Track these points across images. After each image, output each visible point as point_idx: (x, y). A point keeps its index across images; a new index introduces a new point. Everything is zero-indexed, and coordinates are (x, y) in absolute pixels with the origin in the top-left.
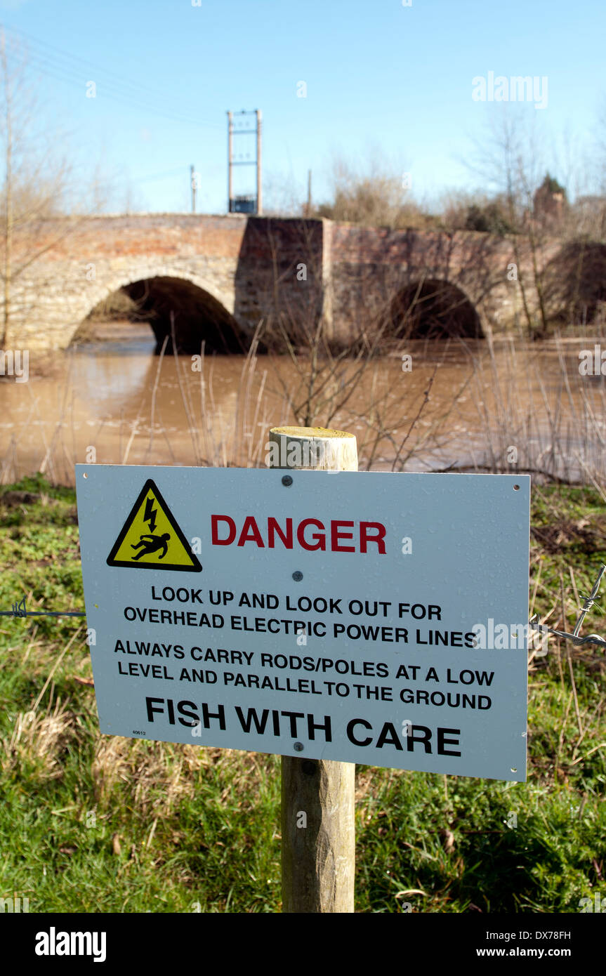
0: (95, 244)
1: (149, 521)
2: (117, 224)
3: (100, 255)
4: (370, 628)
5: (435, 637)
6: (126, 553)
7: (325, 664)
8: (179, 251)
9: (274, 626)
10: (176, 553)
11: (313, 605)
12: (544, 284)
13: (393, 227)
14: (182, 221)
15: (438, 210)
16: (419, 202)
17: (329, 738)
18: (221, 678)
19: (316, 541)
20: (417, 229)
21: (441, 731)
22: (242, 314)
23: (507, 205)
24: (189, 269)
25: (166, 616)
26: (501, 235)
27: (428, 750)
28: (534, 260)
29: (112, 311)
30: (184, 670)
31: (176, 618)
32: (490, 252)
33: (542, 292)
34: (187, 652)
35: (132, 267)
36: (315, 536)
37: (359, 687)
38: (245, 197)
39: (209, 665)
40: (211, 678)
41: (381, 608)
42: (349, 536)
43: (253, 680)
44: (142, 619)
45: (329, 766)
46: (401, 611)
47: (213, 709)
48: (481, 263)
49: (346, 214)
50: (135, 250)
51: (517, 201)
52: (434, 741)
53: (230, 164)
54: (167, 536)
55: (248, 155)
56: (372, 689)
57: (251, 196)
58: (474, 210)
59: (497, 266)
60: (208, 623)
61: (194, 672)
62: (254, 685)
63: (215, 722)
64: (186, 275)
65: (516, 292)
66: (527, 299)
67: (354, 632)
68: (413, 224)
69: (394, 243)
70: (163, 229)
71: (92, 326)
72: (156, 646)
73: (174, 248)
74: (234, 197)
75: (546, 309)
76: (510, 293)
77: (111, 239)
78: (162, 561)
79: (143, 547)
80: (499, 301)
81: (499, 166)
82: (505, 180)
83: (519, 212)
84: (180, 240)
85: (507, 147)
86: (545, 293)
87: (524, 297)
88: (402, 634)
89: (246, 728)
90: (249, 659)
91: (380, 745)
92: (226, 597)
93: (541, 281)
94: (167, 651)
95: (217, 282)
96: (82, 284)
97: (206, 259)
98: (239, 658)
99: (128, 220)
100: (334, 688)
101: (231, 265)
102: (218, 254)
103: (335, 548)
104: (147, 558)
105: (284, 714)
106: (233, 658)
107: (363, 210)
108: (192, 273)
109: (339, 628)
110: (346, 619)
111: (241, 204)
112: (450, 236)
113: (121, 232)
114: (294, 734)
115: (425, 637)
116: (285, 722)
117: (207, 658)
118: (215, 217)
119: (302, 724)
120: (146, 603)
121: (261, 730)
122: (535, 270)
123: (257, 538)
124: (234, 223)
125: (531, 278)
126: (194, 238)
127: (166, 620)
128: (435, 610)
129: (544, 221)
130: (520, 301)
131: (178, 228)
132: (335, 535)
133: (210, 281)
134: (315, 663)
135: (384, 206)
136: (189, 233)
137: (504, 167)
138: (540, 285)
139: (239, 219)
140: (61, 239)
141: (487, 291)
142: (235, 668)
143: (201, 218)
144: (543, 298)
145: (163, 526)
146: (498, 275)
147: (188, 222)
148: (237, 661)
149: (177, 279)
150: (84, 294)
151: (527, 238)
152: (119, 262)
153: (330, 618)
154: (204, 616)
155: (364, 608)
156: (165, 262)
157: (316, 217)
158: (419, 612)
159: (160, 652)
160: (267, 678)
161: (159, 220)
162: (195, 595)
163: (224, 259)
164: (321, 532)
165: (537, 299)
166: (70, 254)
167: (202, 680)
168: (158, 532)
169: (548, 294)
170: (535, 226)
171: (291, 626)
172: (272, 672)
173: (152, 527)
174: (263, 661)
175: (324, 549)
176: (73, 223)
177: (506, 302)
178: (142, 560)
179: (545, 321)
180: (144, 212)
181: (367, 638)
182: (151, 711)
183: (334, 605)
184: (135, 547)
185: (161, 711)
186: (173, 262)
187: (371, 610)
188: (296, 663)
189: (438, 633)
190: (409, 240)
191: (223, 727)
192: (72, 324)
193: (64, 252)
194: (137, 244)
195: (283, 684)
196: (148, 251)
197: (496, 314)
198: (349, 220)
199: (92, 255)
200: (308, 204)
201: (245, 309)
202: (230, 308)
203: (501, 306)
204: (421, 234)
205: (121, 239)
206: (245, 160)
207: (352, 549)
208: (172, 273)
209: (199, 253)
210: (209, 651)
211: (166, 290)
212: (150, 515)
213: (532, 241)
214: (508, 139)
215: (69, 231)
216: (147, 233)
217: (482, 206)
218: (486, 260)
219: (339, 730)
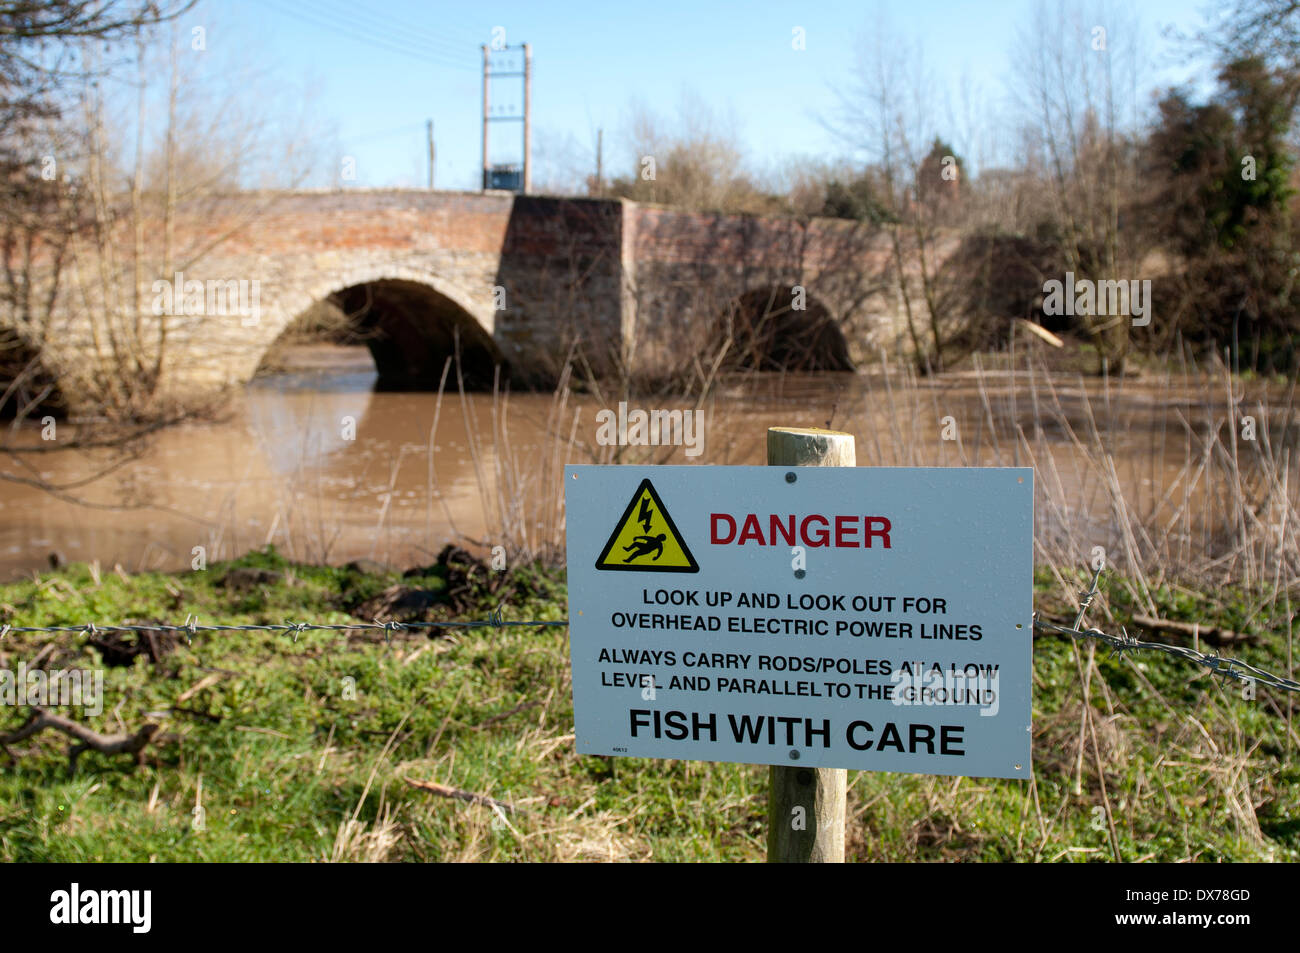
0: (295, 232)
1: (644, 522)
2: (326, 203)
3: (301, 247)
4: (874, 624)
5: (941, 631)
6: (617, 556)
7: (827, 664)
8: (415, 242)
9: (774, 627)
10: (672, 554)
11: (815, 602)
12: (938, 294)
13: (723, 211)
14: (419, 201)
15: (784, 188)
16: (756, 177)
17: (827, 744)
18: (714, 684)
19: (820, 537)
20: (758, 216)
21: (945, 729)
22: (504, 333)
23: (884, 181)
24: (430, 268)
25: (659, 621)
26: (875, 224)
27: (931, 750)
28: (922, 260)
29: (319, 328)
30: (675, 678)
31: (668, 622)
32: (861, 248)
33: (935, 305)
34: (679, 658)
35: (347, 265)
36: (819, 532)
37: (861, 687)
38: (507, 166)
39: (703, 671)
40: (704, 684)
41: (885, 603)
42: (854, 531)
43: (749, 685)
44: (632, 625)
45: (825, 775)
46: (906, 605)
47: (704, 719)
48: (848, 262)
49: (653, 192)
50: (352, 241)
51: (896, 176)
52: (937, 741)
53: (485, 120)
54: (662, 537)
55: (512, 108)
56: (875, 688)
57: (515, 165)
58: (835, 189)
59: (871, 267)
60: (703, 626)
61: (686, 679)
62: (749, 690)
63: (704, 733)
64: (425, 278)
65: (897, 304)
66: (913, 315)
67: (857, 629)
68: (748, 207)
69: (724, 235)
70: (392, 211)
71: (285, 351)
72: (645, 653)
73: (407, 239)
74: (490, 167)
75: (940, 329)
76: (889, 305)
77: (317, 224)
78: (658, 563)
79: (636, 549)
80: (873, 317)
81: (872, 127)
82: (880, 147)
83: (898, 192)
84: (416, 227)
85: (883, 101)
86: (939, 306)
87: (909, 313)
88: (906, 629)
89: (739, 738)
90: (745, 662)
91: (880, 748)
92: (724, 598)
93: (934, 290)
94: (657, 658)
95: (470, 288)
96: (274, 289)
97: (454, 255)
98: (735, 662)
99: (342, 198)
100: (834, 688)
101: (492, 263)
102: (472, 248)
103: (840, 543)
104: (640, 560)
105: (781, 719)
106: (729, 662)
107: (678, 187)
108: (434, 274)
109: (842, 626)
110: (850, 615)
111: (500, 177)
112: (803, 225)
113: (331, 214)
114: (790, 741)
115: (929, 631)
116: (781, 729)
117: (700, 663)
118: (467, 194)
119: (799, 730)
120: (637, 607)
121: (754, 739)
122: (924, 275)
123: (759, 536)
124: (495, 204)
125: (918, 285)
126: (437, 224)
127: (658, 625)
128: (939, 603)
129: (934, 206)
130: (904, 318)
131: (414, 210)
132: (840, 531)
133: (458, 287)
134: (816, 664)
135: (707, 181)
136: (430, 217)
137: (879, 129)
138: (931, 295)
139: (502, 198)
140: (246, 225)
141: (857, 303)
142: (730, 673)
143: (447, 196)
144: (936, 313)
145: (658, 526)
146: (873, 281)
147: (429, 201)
148: (732, 665)
149: (412, 284)
150: (276, 302)
151: (912, 229)
152: (329, 258)
153: (833, 616)
154: (700, 618)
155: (868, 603)
156: (394, 259)
157: (608, 197)
158: (923, 606)
159: (649, 660)
160: (764, 682)
161: (386, 198)
162: (691, 597)
163: (479, 256)
164: (825, 528)
165: (928, 316)
166: (259, 245)
167: (693, 688)
168: (653, 533)
169: (944, 308)
170: (920, 211)
171: (792, 626)
172: (770, 675)
173: (647, 528)
174: (761, 663)
175: (827, 545)
176: (263, 202)
177: (883, 320)
178: (634, 562)
179: (939, 346)
180: (365, 187)
181: (870, 634)
182: (635, 724)
183: (837, 602)
184: (627, 550)
185: (646, 724)
186: (405, 259)
187: (875, 606)
188: (795, 664)
189: (942, 627)
190: (747, 230)
191: (713, 737)
192: (258, 346)
193: (249, 242)
194: (355, 232)
195: (780, 688)
196: (370, 242)
197: (870, 336)
198: (658, 201)
199: (289, 248)
200: (598, 176)
201: (509, 327)
202: (488, 325)
203: (877, 324)
204: (762, 222)
205: (331, 225)
206: (507, 113)
207: (856, 545)
208: (405, 274)
209: (443, 245)
210: (703, 655)
211: (394, 299)
212: (645, 515)
213: (918, 233)
214: (884, 91)
215: (259, 213)
216: (370, 216)
217: (846, 183)
218: (855, 258)
219: (838, 734)
